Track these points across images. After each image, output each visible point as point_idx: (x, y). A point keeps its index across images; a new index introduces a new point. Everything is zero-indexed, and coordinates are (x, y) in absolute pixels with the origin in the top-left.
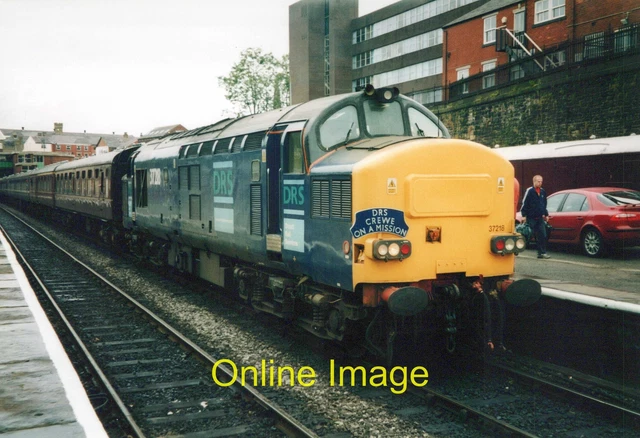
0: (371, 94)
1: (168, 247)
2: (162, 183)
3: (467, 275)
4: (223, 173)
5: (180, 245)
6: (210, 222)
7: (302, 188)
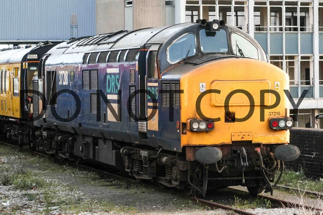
0: (205, 25)
1: (74, 140)
2: (69, 83)
3: (253, 142)
4: (113, 76)
5: (84, 136)
6: (105, 114)
7: (157, 89)
